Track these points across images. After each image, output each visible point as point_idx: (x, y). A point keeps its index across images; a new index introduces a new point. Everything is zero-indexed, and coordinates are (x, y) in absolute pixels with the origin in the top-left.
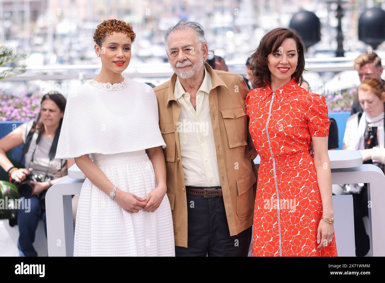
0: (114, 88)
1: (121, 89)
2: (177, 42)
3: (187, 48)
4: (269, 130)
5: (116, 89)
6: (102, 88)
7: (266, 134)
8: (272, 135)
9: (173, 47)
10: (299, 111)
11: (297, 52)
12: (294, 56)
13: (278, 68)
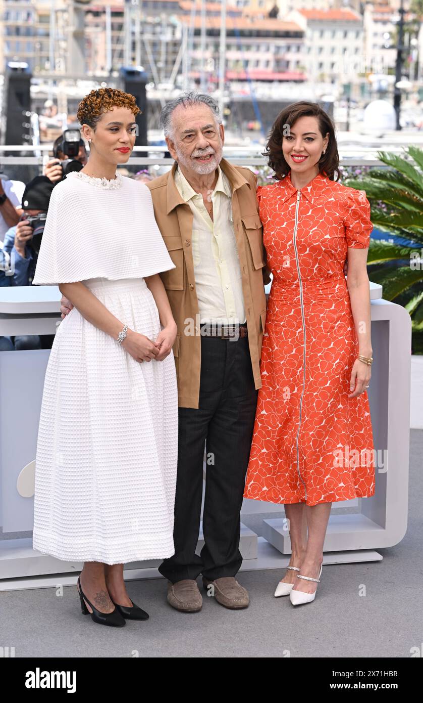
0: (112, 185)
2: (194, 122)
3: (208, 130)
4: (298, 243)
5: (114, 187)
6: (96, 185)
7: (293, 248)
8: (302, 249)
9: (188, 129)
10: (338, 214)
11: (320, 135)
12: (314, 141)
13: (292, 156)
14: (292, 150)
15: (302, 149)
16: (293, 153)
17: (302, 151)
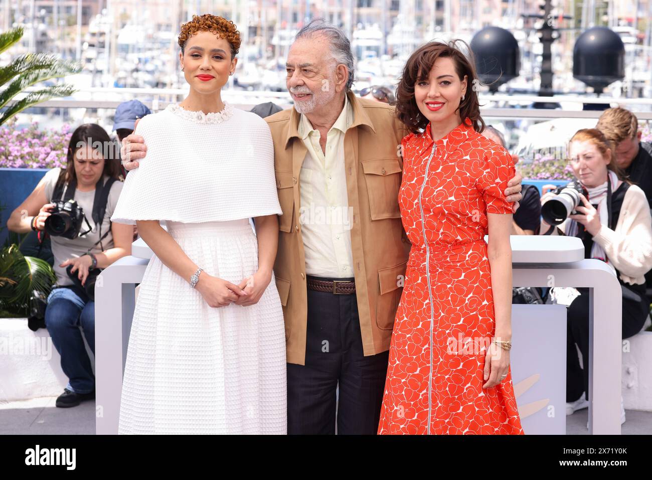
0: (209, 120)
1: (219, 122)
5: (212, 122)
8: (427, 210)
10: (468, 174)
11: (456, 78)
12: (451, 85)
13: (427, 104)
14: (426, 97)
15: (438, 94)
16: (428, 100)
17: (437, 97)
